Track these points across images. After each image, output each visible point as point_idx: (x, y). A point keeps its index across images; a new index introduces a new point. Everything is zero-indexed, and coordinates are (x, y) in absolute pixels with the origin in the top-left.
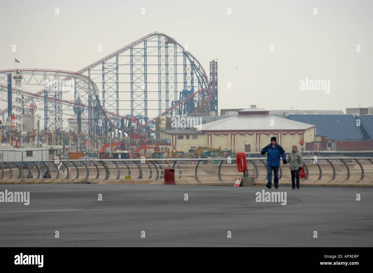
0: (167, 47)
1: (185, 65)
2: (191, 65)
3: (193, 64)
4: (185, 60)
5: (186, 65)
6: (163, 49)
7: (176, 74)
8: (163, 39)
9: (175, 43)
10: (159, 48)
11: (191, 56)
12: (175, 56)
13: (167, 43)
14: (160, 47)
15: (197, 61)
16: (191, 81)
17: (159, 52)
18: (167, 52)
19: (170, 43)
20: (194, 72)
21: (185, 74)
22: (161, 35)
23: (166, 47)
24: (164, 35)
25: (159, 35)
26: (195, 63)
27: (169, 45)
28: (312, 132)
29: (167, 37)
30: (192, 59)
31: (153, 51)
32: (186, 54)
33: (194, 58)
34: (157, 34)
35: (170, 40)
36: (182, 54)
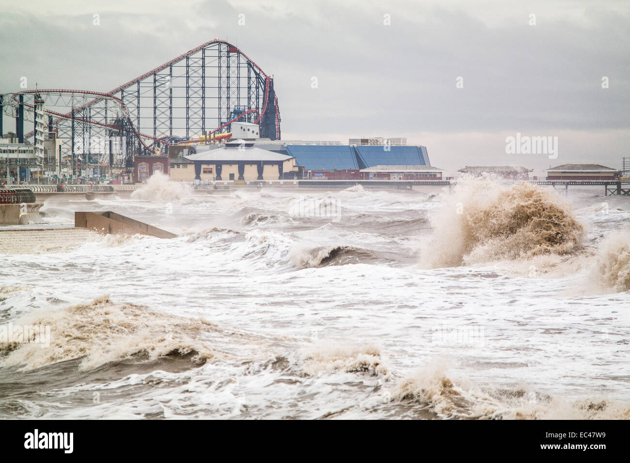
0: (228, 57)
1: (249, 78)
2: (256, 78)
3: (258, 77)
4: (249, 71)
5: (250, 78)
6: (224, 59)
7: (239, 88)
8: (224, 48)
9: (238, 52)
10: (220, 57)
11: (257, 67)
12: (239, 67)
13: (228, 52)
14: (221, 57)
15: (264, 74)
16: (256, 97)
17: (220, 63)
18: (228, 62)
19: (232, 52)
20: (260, 86)
21: (249, 88)
22: (222, 42)
23: (227, 57)
24: (226, 43)
25: (219, 43)
26: (261, 75)
27: (231, 54)
28: (293, 162)
29: (229, 45)
30: (258, 71)
31: (212, 61)
32: (250, 64)
33: (260, 70)
34: (217, 42)
35: (232, 49)
36: (246, 65)
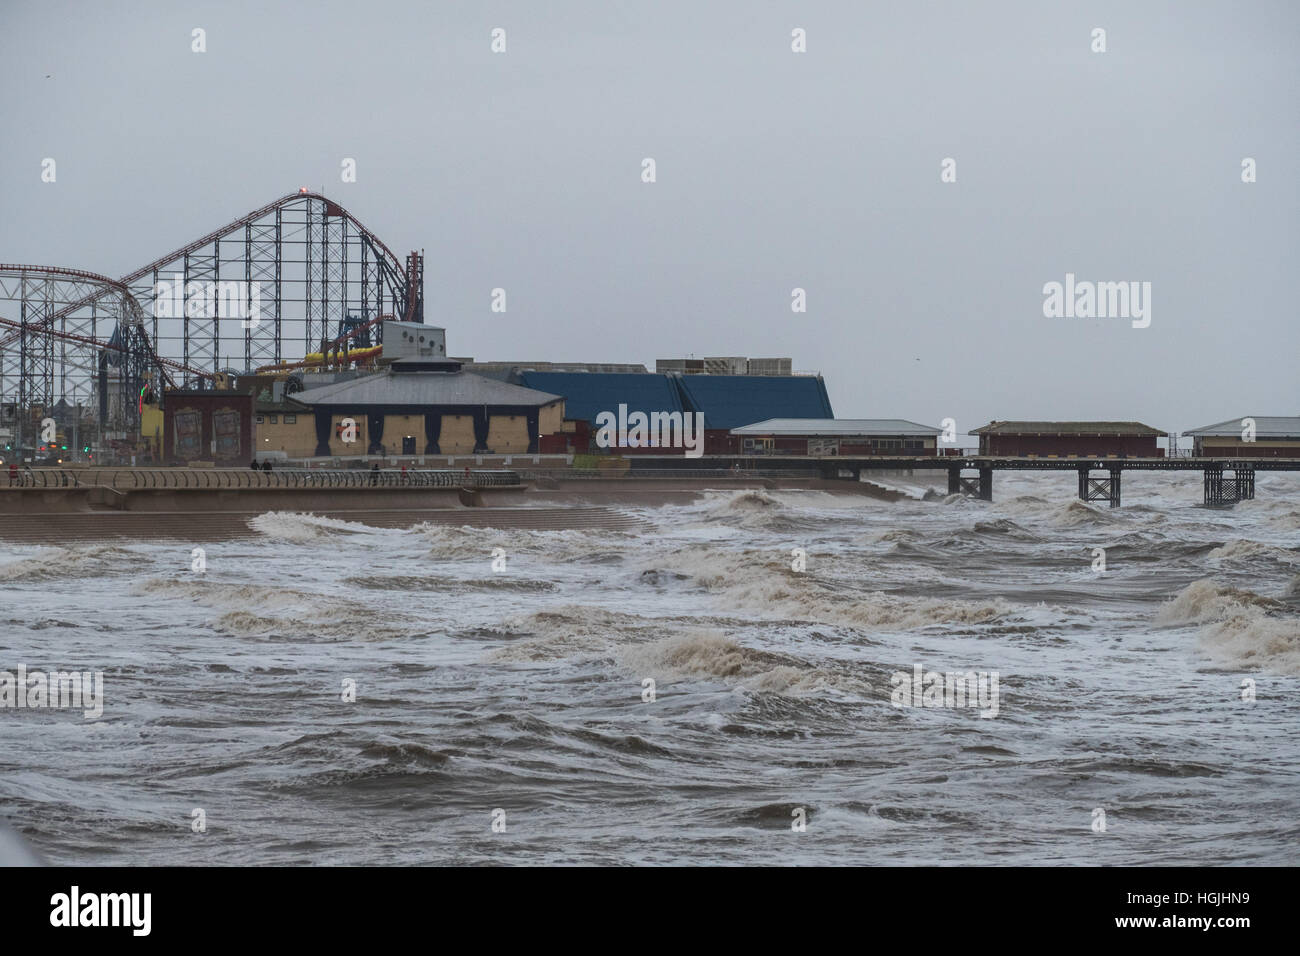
0: (325, 224)
1: (365, 264)
2: (378, 264)
3: (381, 261)
4: (364, 251)
5: (367, 263)
6: (317, 228)
7: (344, 283)
8: (317, 206)
9: (343, 215)
10: (309, 225)
11: (379, 243)
12: (344, 244)
13: (325, 215)
14: (311, 223)
15: (392, 256)
16: (378, 298)
17: (309, 234)
18: (325, 234)
19: (333, 215)
20: (384, 278)
21: (365, 283)
22: (313, 197)
23: (323, 224)
24: (319, 198)
25: (309, 197)
26: (387, 258)
27: (330, 219)
28: (558, 412)
29: (326, 201)
30: (381, 251)
31: (293, 232)
32: (366, 239)
33: (385, 249)
34: (304, 196)
35: (332, 209)
36: (359, 240)
